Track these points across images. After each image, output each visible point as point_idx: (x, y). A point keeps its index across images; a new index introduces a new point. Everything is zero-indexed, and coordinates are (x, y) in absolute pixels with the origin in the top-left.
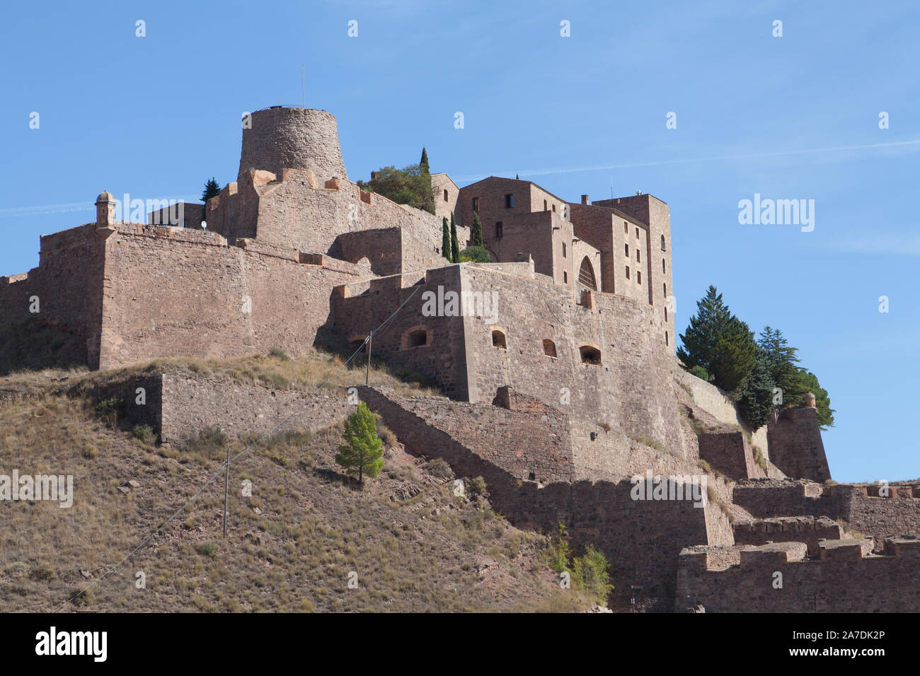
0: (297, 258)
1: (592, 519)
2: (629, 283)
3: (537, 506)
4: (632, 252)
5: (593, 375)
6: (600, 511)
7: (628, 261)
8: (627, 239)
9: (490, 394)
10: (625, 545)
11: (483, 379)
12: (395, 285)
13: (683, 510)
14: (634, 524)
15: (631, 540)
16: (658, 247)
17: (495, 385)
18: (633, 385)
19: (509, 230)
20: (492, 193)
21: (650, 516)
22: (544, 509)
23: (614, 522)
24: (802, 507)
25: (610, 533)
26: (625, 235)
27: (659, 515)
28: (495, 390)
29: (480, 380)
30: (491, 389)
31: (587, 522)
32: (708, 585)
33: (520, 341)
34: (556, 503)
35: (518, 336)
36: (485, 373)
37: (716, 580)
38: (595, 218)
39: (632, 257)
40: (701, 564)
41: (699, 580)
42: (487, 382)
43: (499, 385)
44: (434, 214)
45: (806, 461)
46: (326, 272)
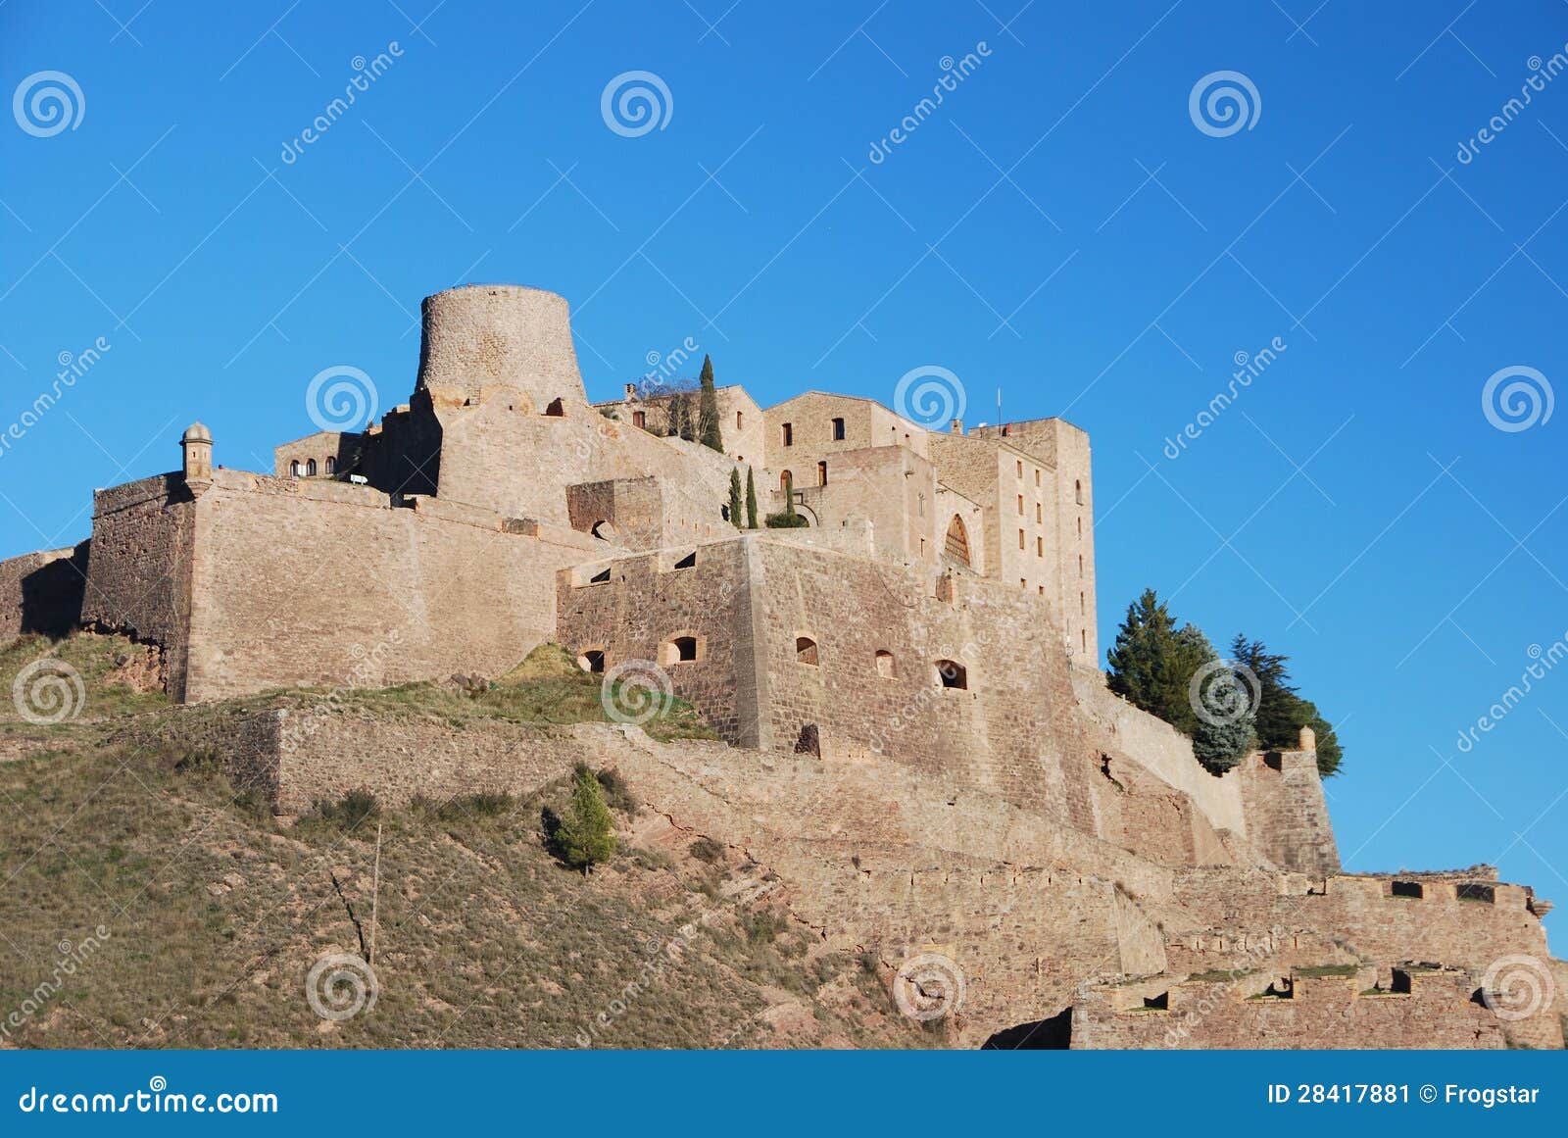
0: (499, 527)
1: (945, 930)
2: (1024, 555)
3: (859, 909)
4: (1029, 508)
5: (954, 705)
6: (957, 918)
7: (1022, 522)
8: (1021, 486)
9: (793, 736)
10: (993, 971)
11: (781, 712)
12: (648, 567)
13: (1083, 917)
14: (1008, 939)
15: (1004, 963)
16: (1069, 500)
17: (801, 722)
18: (1016, 719)
19: (836, 475)
20: (810, 417)
21: (1031, 926)
22: (870, 914)
23: (976, 934)
24: (1279, 911)
25: (971, 952)
26: (1018, 481)
27: (1046, 925)
28: (799, 729)
29: (777, 714)
30: (795, 727)
31: (936, 934)
32: (1119, 1036)
33: (840, 652)
34: (890, 906)
35: (837, 646)
36: (784, 704)
37: (1131, 1028)
38: (972, 454)
39: (1029, 516)
40: (1108, 1003)
41: (1105, 1027)
42: (787, 716)
43: (807, 722)
44: (720, 449)
45: (1300, 834)
46: (544, 548)
